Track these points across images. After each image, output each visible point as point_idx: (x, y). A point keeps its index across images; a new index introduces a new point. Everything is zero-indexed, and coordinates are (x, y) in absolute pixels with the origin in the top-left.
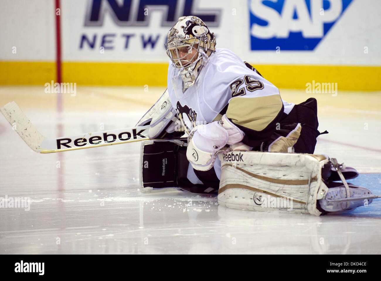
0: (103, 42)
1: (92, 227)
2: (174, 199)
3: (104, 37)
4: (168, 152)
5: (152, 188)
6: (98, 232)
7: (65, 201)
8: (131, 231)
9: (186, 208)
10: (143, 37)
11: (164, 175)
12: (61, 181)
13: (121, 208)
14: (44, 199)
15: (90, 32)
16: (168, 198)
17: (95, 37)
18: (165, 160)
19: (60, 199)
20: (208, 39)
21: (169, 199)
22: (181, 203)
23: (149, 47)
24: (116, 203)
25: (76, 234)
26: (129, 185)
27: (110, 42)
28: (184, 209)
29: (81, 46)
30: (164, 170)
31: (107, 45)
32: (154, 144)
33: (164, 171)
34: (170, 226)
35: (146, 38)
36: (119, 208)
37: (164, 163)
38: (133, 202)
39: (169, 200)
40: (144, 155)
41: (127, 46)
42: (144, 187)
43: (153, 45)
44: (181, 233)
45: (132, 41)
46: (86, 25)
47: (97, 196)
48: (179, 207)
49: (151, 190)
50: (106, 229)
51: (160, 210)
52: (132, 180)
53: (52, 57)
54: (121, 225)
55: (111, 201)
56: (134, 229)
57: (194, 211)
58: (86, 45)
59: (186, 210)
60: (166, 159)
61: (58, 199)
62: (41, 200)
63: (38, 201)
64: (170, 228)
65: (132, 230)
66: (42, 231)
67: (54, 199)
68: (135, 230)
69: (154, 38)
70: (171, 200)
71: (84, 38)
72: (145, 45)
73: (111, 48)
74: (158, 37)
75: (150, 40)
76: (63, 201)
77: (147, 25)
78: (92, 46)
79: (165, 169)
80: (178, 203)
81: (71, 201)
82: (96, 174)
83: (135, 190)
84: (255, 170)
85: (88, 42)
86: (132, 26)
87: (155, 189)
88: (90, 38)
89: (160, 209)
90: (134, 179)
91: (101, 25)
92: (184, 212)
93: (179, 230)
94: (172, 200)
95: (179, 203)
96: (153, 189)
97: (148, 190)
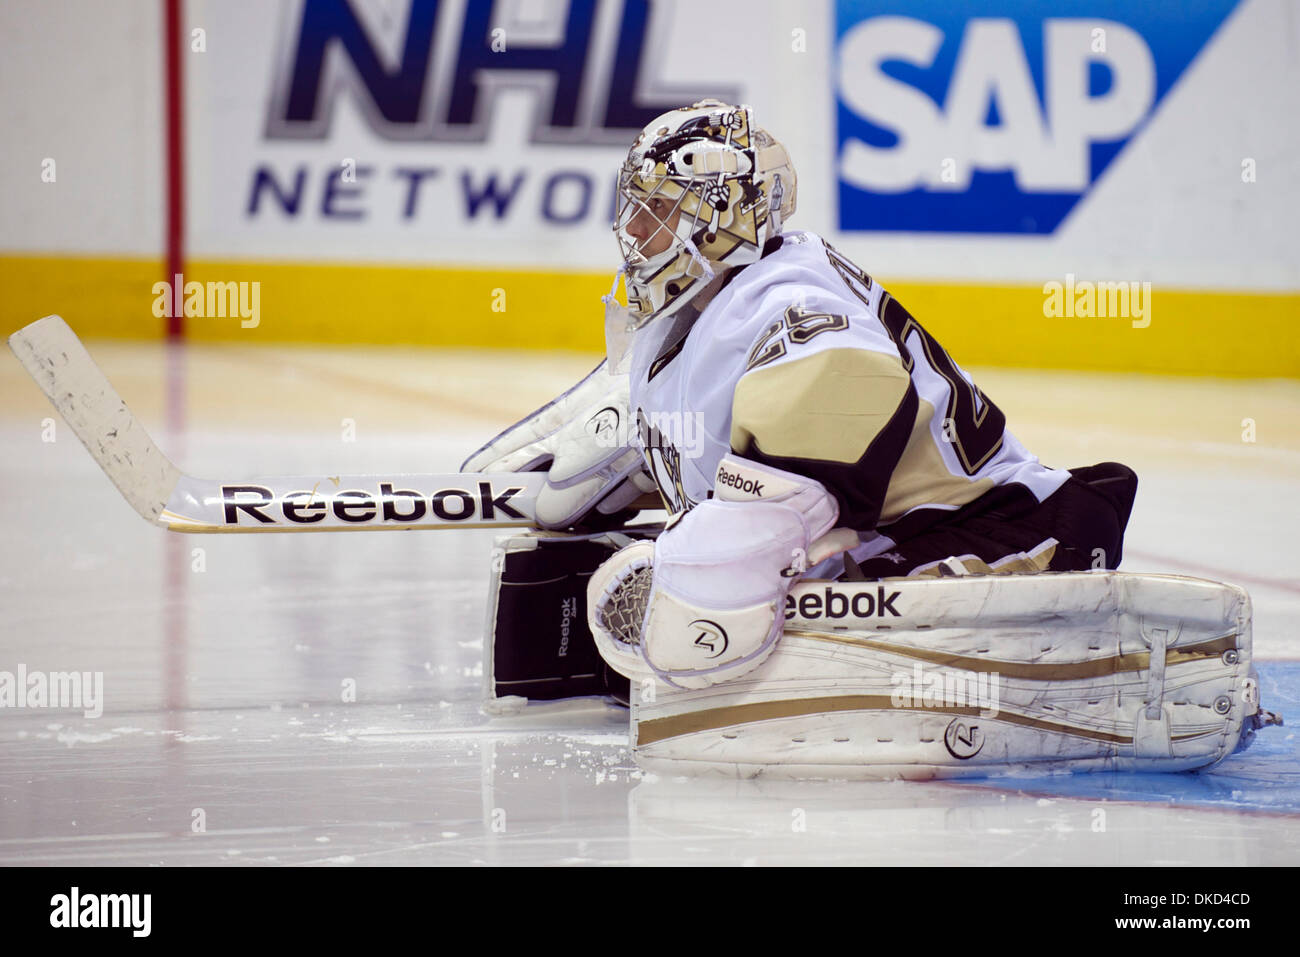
0: (331, 192)
1: (279, 830)
2: (564, 739)
3: (333, 176)
4: (579, 574)
5: (525, 699)
6: (300, 849)
7: (188, 739)
8: (415, 847)
9: (605, 771)
10: (466, 180)
11: (564, 654)
12: (175, 670)
13: (381, 765)
14: (115, 733)
15: (285, 159)
16: (545, 735)
17: (301, 178)
18: (571, 603)
19: (172, 732)
20: (728, 197)
21: (550, 738)
22: (589, 753)
23: (487, 212)
24: (366, 748)
25: (227, 855)
26: (409, 687)
27: (354, 193)
28: (600, 771)
29: (254, 207)
30: (564, 639)
31: (341, 204)
32: (537, 550)
33: (565, 642)
34: (549, 832)
35: (479, 182)
36: (373, 766)
37: (567, 613)
38: (424, 747)
39: (548, 741)
40: (502, 585)
41: (410, 209)
42: (498, 696)
43: (502, 206)
44: (587, 857)
45: (429, 191)
46: (270, 134)
47: (301, 723)
48: (583, 766)
49: (520, 706)
50: (327, 836)
51: (516, 775)
52: (423, 669)
53: (152, 244)
54: (380, 824)
55: (347, 743)
56: (424, 839)
57: (634, 779)
58: (269, 205)
59: (607, 777)
60: (574, 600)
61: (163, 732)
62: (107, 736)
63: (94, 739)
64: (552, 836)
65: (419, 841)
66: (110, 842)
67: (151, 733)
68: (431, 844)
69: (505, 183)
70: (555, 740)
71: (263, 179)
72: (473, 206)
73: (356, 215)
74: (519, 181)
75: (491, 189)
76: (181, 739)
77: (482, 139)
78: (291, 206)
79: (568, 636)
80: (578, 752)
81: (209, 738)
82: (299, 647)
83: (431, 705)
84: (951, 641)
85: (277, 191)
86: (429, 139)
87: (535, 704)
88: (285, 179)
89: (516, 772)
90: (428, 666)
91: (323, 136)
92: (598, 783)
93: (582, 843)
94: (559, 740)
95: (581, 751)
96: (529, 704)
97: (512, 706)
